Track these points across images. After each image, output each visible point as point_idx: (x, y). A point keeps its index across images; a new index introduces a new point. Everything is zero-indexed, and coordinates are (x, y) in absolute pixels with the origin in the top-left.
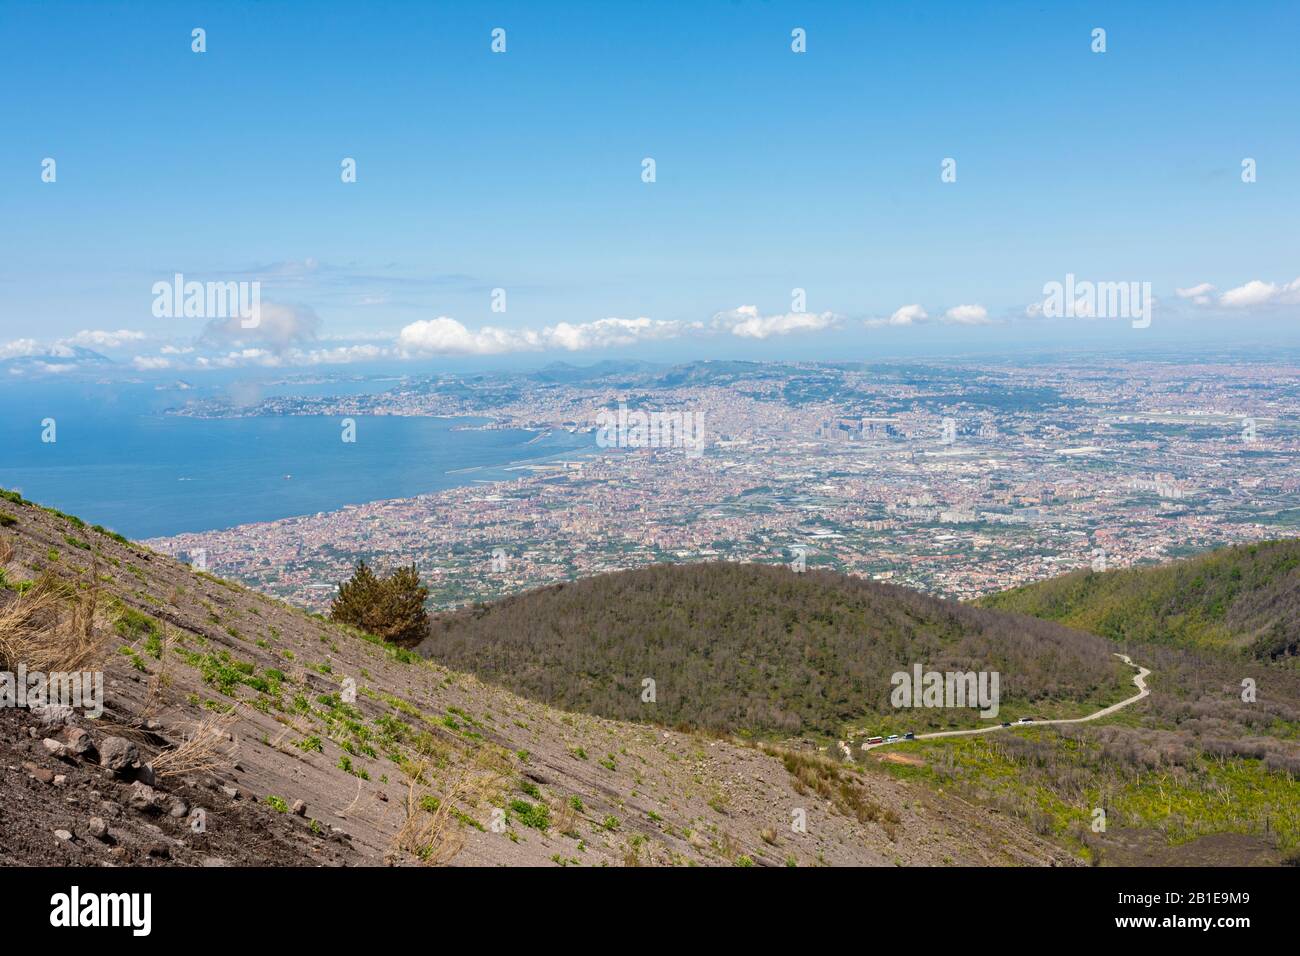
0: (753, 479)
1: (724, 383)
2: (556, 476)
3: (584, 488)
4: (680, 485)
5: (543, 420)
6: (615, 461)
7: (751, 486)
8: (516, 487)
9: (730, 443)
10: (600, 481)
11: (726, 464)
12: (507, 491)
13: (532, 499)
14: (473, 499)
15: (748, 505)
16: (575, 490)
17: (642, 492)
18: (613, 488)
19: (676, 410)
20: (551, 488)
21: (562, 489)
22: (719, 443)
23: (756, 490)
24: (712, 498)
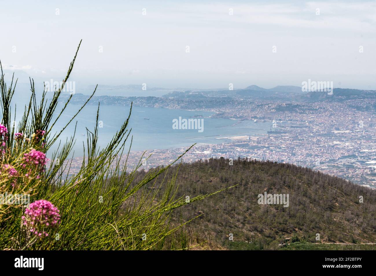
0: (348, 151)
1: (341, 101)
2: (243, 143)
3: (256, 150)
4: (307, 152)
5: (241, 114)
6: (275, 137)
7: (346, 154)
8: (220, 147)
9: (339, 132)
10: (266, 147)
11: (335, 142)
12: (215, 149)
13: (227, 154)
14: (197, 152)
15: (343, 164)
16: (251, 151)
17: (286, 154)
18: (272, 151)
19: (313, 113)
20: (239, 149)
21: (244, 150)
22: (334, 131)
23: (349, 157)
24: (323, 159)
